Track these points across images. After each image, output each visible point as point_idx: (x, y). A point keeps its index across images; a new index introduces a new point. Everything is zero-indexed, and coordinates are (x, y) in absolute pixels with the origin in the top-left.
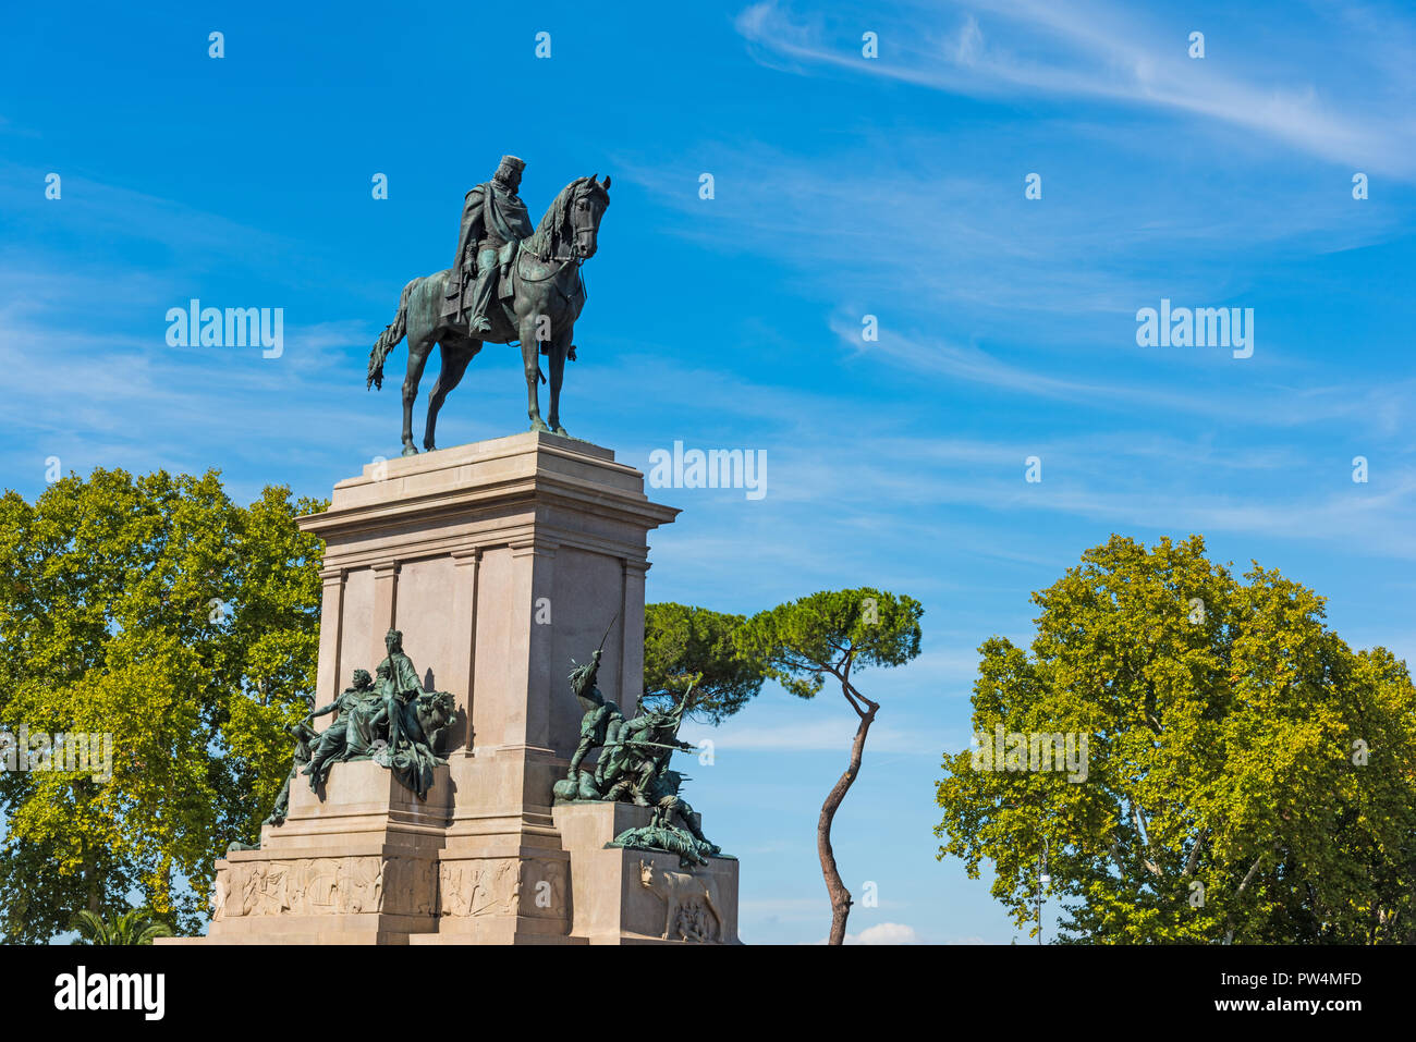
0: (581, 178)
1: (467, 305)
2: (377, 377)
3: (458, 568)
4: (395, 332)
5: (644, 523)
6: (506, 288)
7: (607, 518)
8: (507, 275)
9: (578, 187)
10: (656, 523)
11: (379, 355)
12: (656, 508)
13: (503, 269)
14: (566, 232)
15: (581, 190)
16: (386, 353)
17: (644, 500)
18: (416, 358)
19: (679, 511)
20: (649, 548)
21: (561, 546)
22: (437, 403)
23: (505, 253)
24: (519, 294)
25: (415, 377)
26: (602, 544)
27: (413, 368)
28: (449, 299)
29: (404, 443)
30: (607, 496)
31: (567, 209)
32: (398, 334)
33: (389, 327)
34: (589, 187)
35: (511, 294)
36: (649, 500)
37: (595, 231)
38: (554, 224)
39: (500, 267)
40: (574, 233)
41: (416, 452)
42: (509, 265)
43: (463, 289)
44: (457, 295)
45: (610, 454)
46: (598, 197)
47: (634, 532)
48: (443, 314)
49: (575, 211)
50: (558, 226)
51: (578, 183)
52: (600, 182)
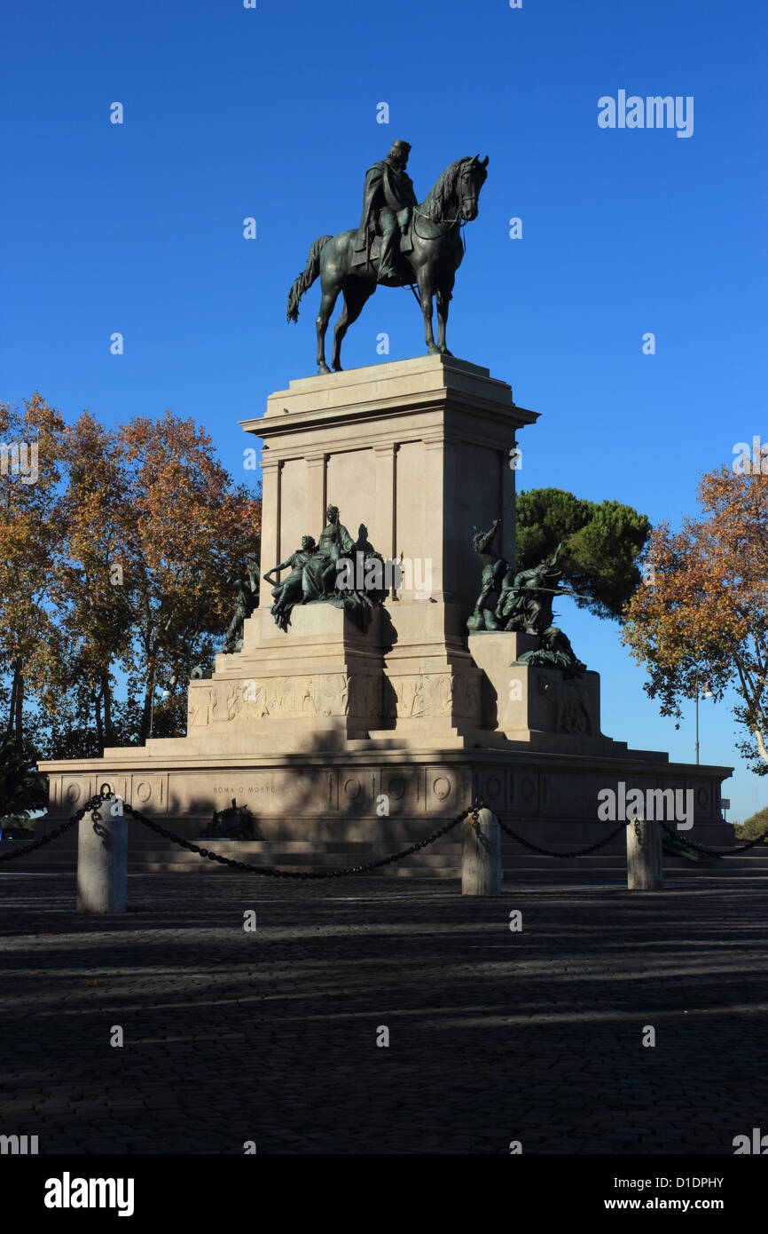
0: (464, 158)
1: (373, 257)
2: (294, 314)
3: (379, 459)
4: (308, 278)
5: (513, 424)
6: (405, 244)
7: (490, 419)
8: (406, 233)
9: (463, 165)
10: (521, 424)
11: (295, 297)
12: (523, 412)
13: (402, 230)
15: (466, 167)
16: (301, 294)
17: (513, 405)
18: (327, 298)
19: (539, 415)
20: (517, 443)
21: (462, 441)
22: (341, 333)
23: (403, 216)
24: (417, 248)
25: (327, 312)
26: (487, 440)
27: (325, 306)
28: (357, 252)
29: (319, 364)
30: (492, 404)
31: (455, 181)
32: (310, 279)
33: (302, 274)
34: (472, 165)
35: (410, 248)
36: (516, 406)
37: (477, 199)
38: (443, 194)
39: (399, 228)
40: (460, 201)
41: (330, 372)
42: (407, 226)
43: (370, 245)
44: (364, 249)
45: (486, 371)
46: (478, 172)
47: (507, 431)
48: (353, 264)
49: (462, 183)
50: (446, 195)
51: (462, 162)
52: (481, 160)
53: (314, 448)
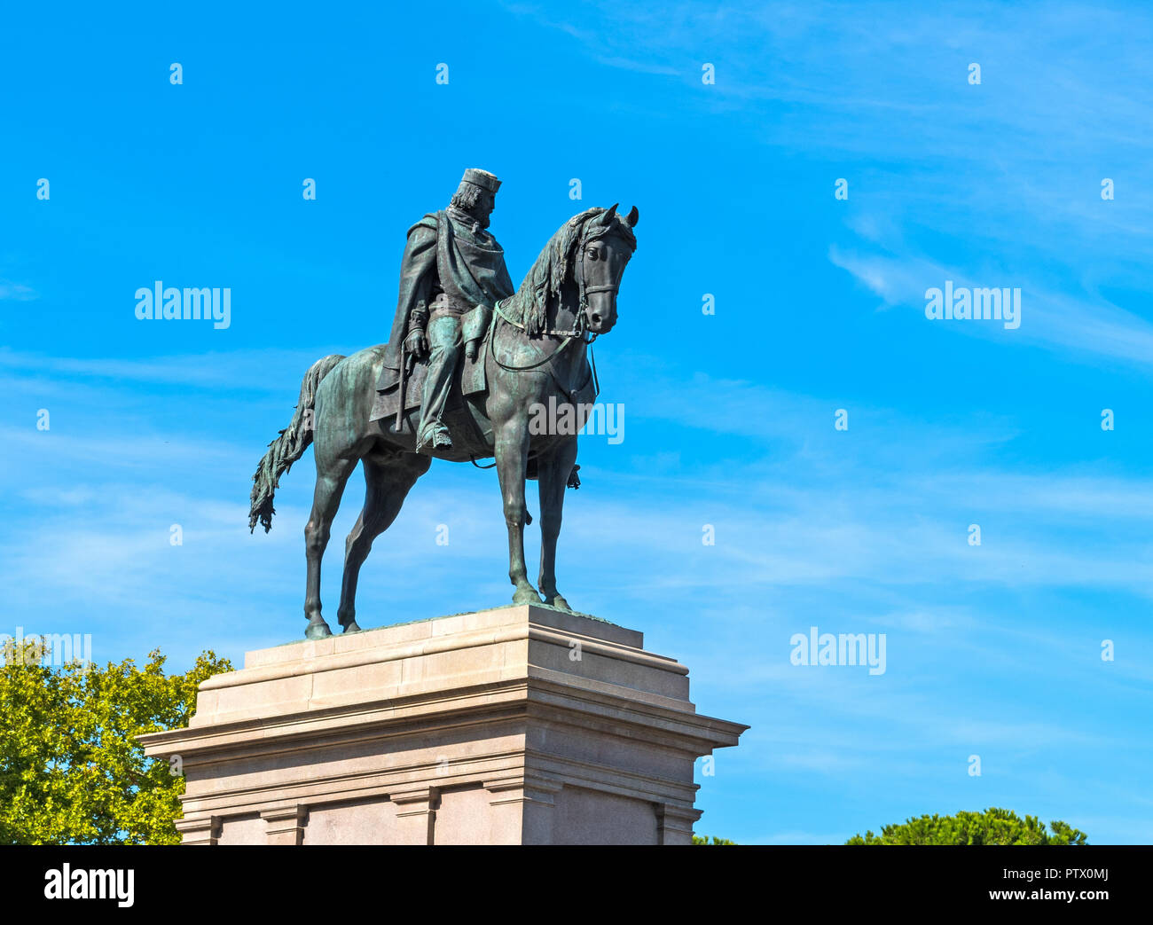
0: (591, 210)
1: (411, 403)
2: (264, 512)
3: (403, 819)
4: (293, 440)
5: (690, 747)
6: (474, 378)
7: (633, 740)
8: (475, 357)
9: (588, 223)
10: (708, 746)
11: (268, 476)
12: (710, 724)
13: (469, 348)
14: (567, 292)
15: (593, 228)
16: (279, 474)
17: (691, 712)
18: (329, 484)
19: (745, 728)
20: (698, 787)
21: (567, 786)
22: (358, 551)
23: (472, 324)
24: (494, 387)
25: (326, 512)
26: (628, 782)
27: (324, 501)
28: (382, 393)
29: (308, 616)
30: (635, 707)
31: (571, 256)
32: (298, 445)
33: (283, 432)
34: (605, 223)
35: (482, 387)
36: (698, 712)
37: (614, 292)
38: (549, 279)
39: (463, 346)
40: (582, 295)
41: (329, 633)
42: (478, 342)
43: (406, 379)
44: (396, 387)
45: (636, 638)
46: (619, 240)
47: (674, 761)
48: (373, 417)
49: (584, 261)
50: (556, 283)
51: (587, 217)
52: (622, 216)
53: (280, 794)
